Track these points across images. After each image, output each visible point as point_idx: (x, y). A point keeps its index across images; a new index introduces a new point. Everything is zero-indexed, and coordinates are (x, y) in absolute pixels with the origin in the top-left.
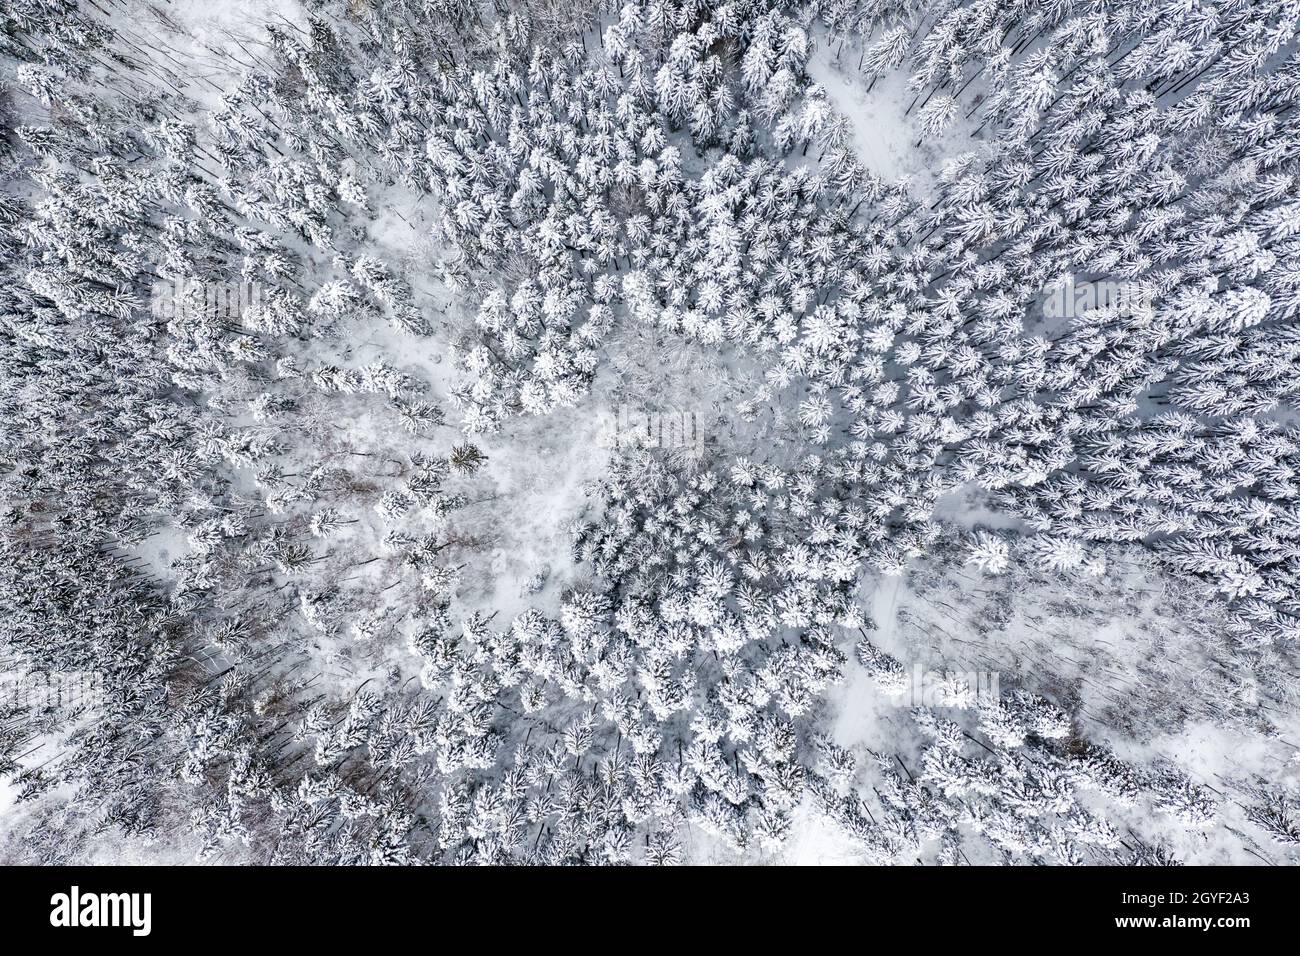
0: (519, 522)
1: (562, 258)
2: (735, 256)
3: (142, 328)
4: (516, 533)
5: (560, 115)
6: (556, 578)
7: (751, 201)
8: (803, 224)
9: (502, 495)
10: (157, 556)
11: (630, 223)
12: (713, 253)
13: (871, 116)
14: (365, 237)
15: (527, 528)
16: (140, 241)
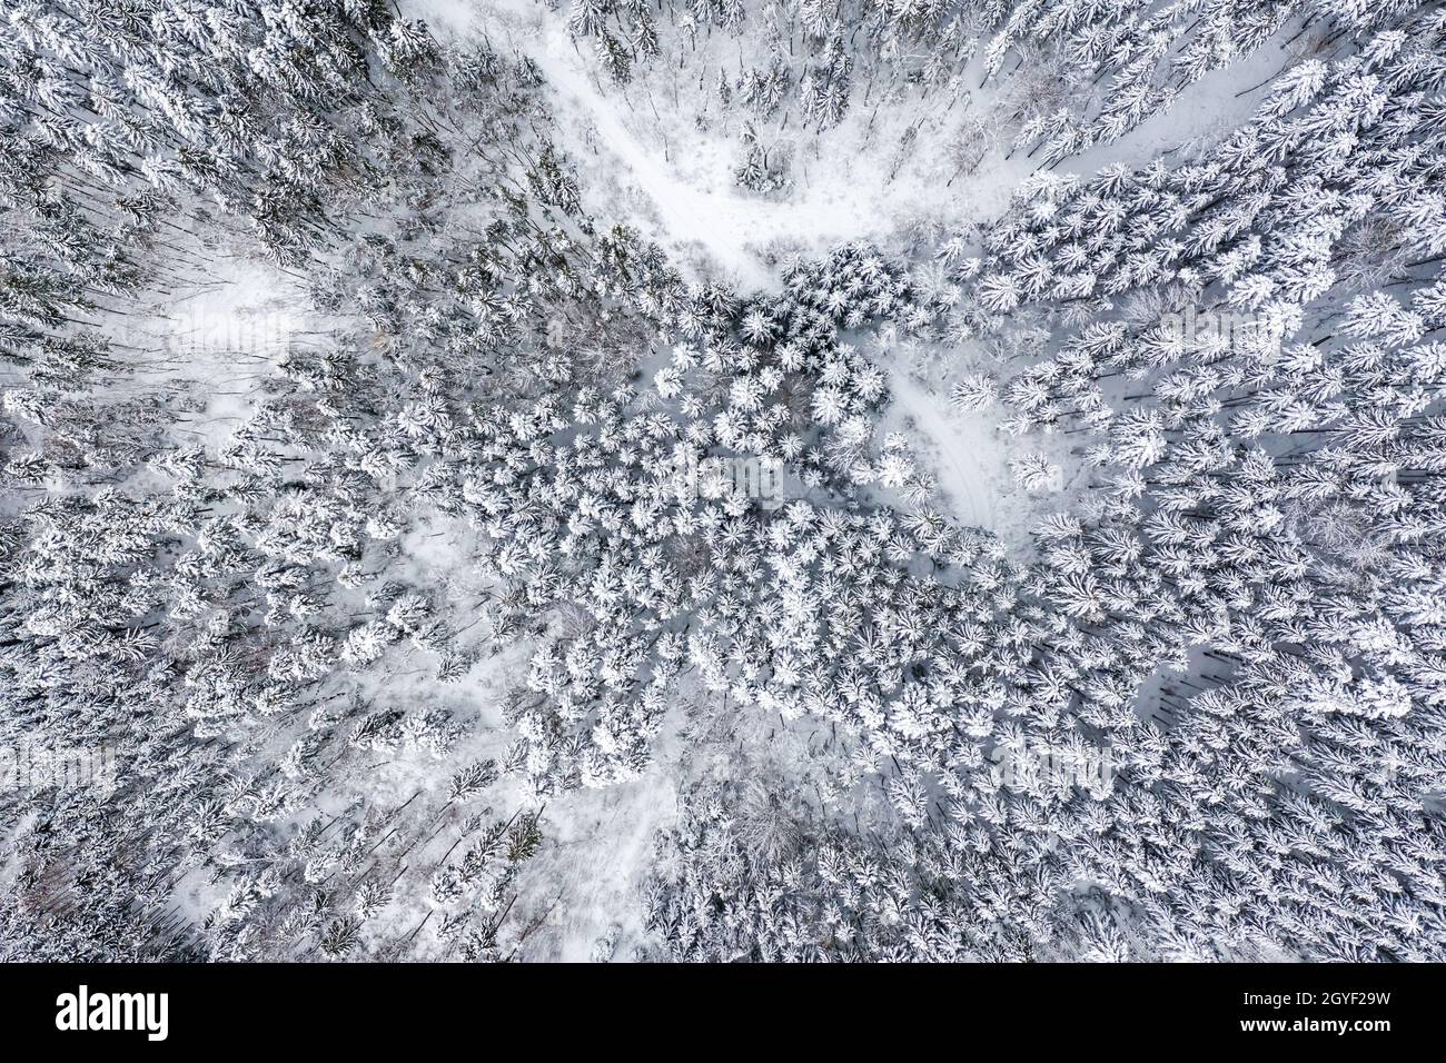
0: (587, 876)
1: (620, 621)
2: (812, 626)
3: (158, 672)
4: (584, 889)
5: (610, 460)
6: (630, 937)
7: (828, 565)
8: (886, 595)
9: (565, 843)
10: (187, 897)
11: (694, 584)
12: (787, 623)
13: (958, 432)
14: (401, 552)
15: (596, 883)
16: (150, 578)
